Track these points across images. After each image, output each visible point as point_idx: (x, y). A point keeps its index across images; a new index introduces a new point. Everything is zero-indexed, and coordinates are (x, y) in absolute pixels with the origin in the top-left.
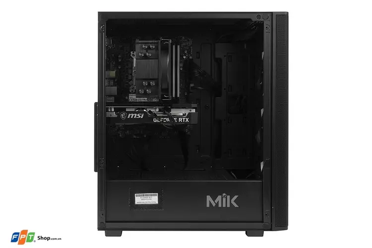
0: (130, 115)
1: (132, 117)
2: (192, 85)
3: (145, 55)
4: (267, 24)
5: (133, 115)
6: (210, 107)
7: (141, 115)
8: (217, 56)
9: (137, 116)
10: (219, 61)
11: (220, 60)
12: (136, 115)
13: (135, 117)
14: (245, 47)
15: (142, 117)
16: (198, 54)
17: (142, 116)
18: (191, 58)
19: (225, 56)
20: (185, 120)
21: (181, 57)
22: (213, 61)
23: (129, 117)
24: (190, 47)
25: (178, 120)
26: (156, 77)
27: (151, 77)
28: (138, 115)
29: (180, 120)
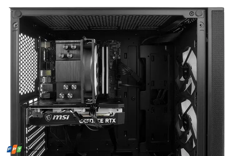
0: (55, 116)
1: (57, 119)
2: (120, 82)
3: (65, 56)
4: (201, 21)
5: (58, 116)
6: (136, 99)
7: (66, 117)
8: (141, 57)
9: (62, 118)
10: (143, 61)
11: (145, 59)
12: (61, 116)
13: (60, 119)
14: (166, 49)
15: (67, 119)
16: (125, 55)
17: (68, 117)
18: (119, 58)
19: (148, 56)
20: (112, 120)
21: (110, 57)
22: (138, 60)
23: (54, 119)
24: (118, 49)
25: (104, 121)
26: (78, 80)
27: (72, 81)
28: (64, 116)
29: (107, 120)
